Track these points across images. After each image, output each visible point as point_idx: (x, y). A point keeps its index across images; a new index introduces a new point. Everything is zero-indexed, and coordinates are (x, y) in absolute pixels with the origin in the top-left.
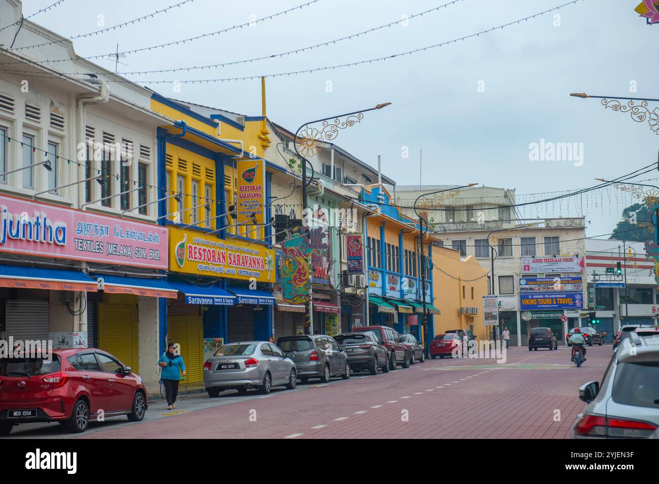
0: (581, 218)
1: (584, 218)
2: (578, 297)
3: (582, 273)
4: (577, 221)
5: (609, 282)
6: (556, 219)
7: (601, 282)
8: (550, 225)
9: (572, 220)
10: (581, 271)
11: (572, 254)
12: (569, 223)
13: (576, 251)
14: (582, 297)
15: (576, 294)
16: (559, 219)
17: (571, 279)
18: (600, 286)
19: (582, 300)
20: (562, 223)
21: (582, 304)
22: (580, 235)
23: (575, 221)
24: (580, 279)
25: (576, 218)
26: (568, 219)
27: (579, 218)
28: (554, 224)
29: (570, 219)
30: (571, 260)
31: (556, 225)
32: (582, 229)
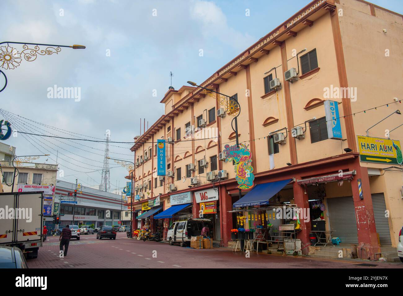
0: (56, 165)
1: (57, 165)
2: (49, 208)
3: (52, 195)
4: (54, 167)
5: (69, 201)
6: (42, 164)
7: (64, 200)
8: (38, 167)
9: (51, 166)
10: (53, 194)
11: (48, 184)
12: (49, 167)
13: (52, 183)
14: (51, 209)
15: (48, 207)
16: (43, 164)
17: (46, 198)
18: (63, 203)
19: (51, 210)
20: (45, 167)
21: (50, 212)
22: (54, 174)
23: (53, 166)
24: (52, 198)
25: (53, 165)
26: (48, 165)
27: (55, 165)
28: (40, 167)
29: (50, 165)
30: (48, 187)
31: (41, 167)
32: (55, 171)
